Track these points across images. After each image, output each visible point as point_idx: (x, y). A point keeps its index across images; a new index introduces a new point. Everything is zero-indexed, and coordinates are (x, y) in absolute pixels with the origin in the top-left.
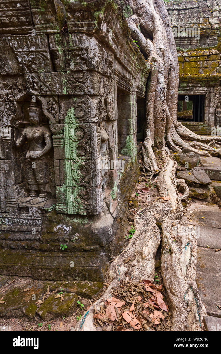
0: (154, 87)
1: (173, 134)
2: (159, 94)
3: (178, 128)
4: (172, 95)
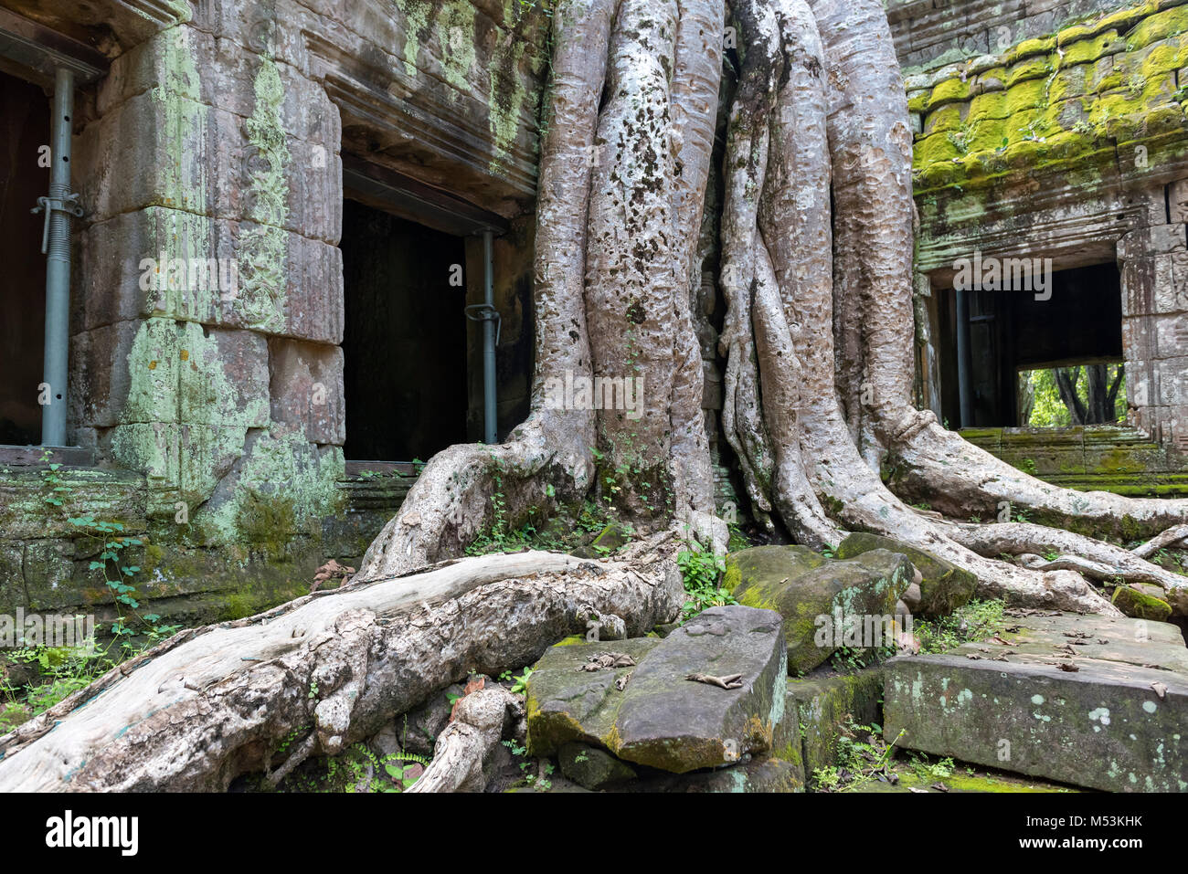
0: (571, 112)
1: (826, 462)
2: (613, 157)
3: (913, 443)
4: (805, 218)
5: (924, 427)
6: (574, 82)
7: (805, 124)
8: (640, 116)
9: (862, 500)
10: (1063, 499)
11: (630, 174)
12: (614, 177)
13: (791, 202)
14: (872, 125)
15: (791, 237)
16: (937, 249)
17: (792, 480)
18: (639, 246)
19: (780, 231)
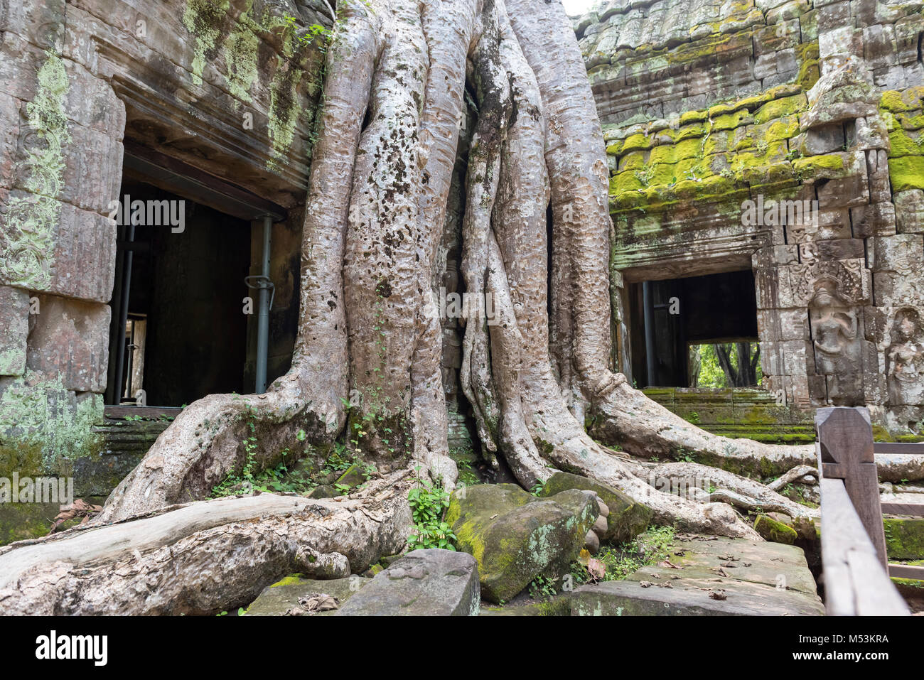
0: (338, 127)
1: (540, 412)
2: (371, 165)
3: (609, 398)
4: (527, 224)
5: (617, 386)
6: (341, 105)
7: (528, 154)
8: (394, 135)
9: (567, 444)
10: (718, 444)
11: (384, 178)
12: (371, 180)
13: (516, 211)
14: (580, 160)
15: (517, 237)
16: (628, 253)
17: (513, 426)
18: (389, 235)
19: (508, 232)
